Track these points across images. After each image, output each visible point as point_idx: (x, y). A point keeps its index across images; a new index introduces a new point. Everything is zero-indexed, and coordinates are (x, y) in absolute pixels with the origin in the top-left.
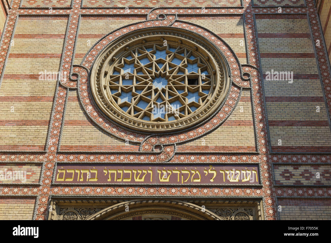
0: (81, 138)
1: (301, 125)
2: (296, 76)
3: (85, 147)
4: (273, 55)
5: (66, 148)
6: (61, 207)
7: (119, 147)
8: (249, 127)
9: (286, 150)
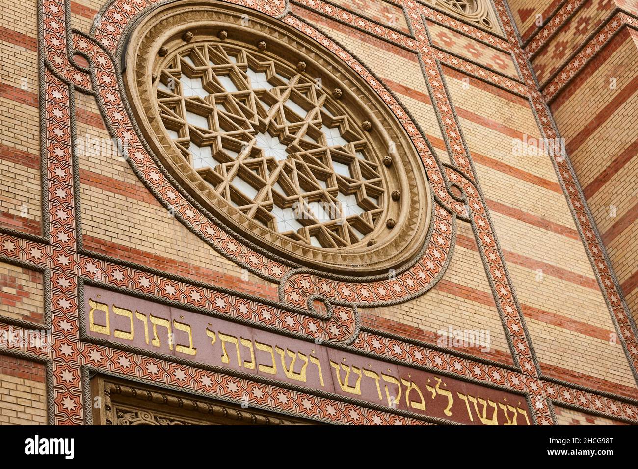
0: (132, 230)
1: (576, 330)
2: (540, 221)
3: (148, 255)
4: (492, 162)
5: (98, 246)
6: (120, 407)
7: (230, 280)
8: (487, 307)
9: (564, 376)
